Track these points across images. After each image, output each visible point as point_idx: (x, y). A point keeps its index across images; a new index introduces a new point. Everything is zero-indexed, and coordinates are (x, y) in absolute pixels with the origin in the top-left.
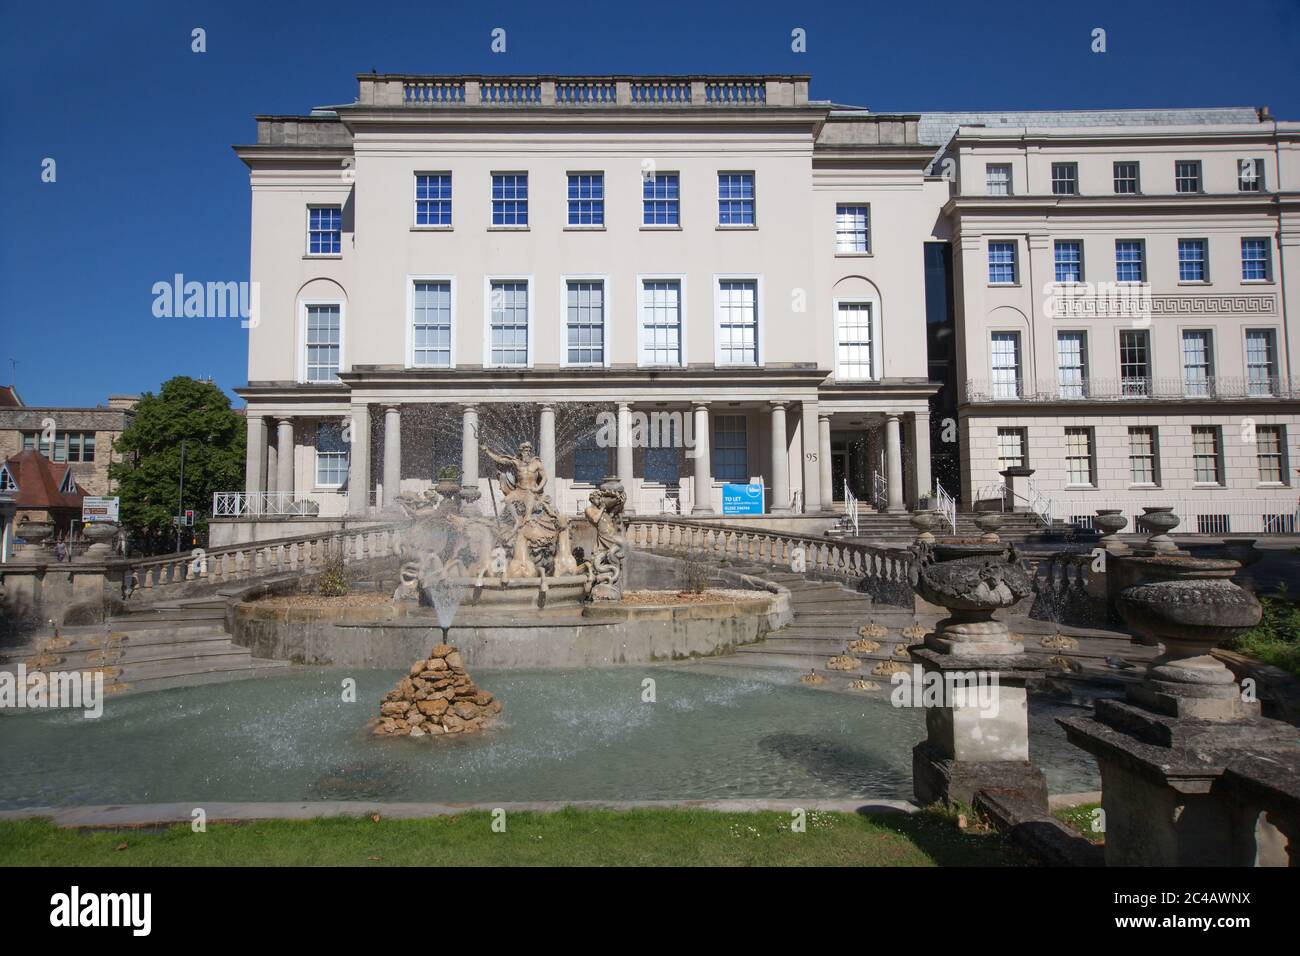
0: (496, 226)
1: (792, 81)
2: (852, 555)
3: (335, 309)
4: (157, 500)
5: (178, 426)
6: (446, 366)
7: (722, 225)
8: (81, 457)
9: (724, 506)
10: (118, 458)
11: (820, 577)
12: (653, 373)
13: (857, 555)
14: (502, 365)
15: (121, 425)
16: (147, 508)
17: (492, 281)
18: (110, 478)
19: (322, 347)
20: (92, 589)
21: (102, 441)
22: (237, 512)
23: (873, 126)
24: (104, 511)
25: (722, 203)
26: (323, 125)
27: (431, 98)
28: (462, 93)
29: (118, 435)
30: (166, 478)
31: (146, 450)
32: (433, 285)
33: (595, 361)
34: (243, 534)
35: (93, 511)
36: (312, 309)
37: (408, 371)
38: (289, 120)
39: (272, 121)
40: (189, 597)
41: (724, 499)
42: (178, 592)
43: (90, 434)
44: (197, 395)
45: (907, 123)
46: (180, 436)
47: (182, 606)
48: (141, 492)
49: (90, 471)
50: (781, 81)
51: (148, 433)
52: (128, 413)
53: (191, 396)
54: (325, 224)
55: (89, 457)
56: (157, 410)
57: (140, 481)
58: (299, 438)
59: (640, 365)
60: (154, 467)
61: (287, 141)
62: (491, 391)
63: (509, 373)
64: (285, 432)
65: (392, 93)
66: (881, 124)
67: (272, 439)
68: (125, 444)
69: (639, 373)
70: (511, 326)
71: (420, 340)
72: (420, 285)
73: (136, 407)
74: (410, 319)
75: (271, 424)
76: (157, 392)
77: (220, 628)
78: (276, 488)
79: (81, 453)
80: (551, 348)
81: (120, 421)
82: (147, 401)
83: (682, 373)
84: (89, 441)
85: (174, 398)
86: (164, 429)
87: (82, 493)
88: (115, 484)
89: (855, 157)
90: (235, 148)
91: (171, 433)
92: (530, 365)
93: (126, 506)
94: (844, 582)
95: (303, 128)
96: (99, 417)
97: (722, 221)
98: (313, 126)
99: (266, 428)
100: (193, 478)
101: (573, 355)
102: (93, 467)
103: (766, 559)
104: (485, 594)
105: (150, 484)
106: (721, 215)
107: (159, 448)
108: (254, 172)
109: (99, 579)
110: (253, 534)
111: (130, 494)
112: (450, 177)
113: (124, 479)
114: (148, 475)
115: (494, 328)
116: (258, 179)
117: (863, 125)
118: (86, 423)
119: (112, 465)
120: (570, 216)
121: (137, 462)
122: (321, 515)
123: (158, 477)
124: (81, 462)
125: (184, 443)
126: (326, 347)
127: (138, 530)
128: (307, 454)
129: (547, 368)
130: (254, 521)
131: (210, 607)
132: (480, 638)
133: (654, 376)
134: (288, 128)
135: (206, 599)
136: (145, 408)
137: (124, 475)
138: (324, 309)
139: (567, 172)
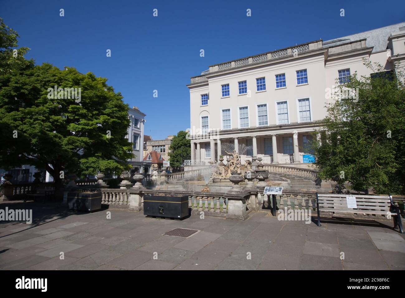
0: (240, 94)
1: (317, 42)
2: (312, 173)
3: (207, 117)
4: (177, 161)
5: (181, 143)
6: (229, 129)
7: (298, 85)
8: (163, 151)
9: (303, 161)
10: (170, 151)
11: (307, 179)
12: (280, 126)
13: (313, 173)
14: (242, 128)
15: (170, 143)
16: (176, 163)
17: (239, 108)
18: (168, 156)
19: (205, 126)
20: (163, 179)
21: (167, 147)
22: (189, 164)
23: (350, 45)
24: (167, 164)
25: (298, 79)
26: (203, 77)
27: (224, 67)
28: (231, 65)
29: (169, 146)
30: (179, 156)
31: (175, 149)
32: (226, 110)
33: (265, 124)
34: (190, 169)
35: (165, 164)
36: (203, 118)
37: (222, 131)
38: (197, 77)
39: (193, 78)
40: (178, 181)
41: (303, 159)
42: (176, 180)
43: (164, 146)
44: (185, 135)
45: (362, 42)
46: (182, 145)
47: (176, 182)
48: (174, 159)
49: (165, 154)
50: (313, 43)
51: (175, 145)
52: (171, 140)
53: (183, 135)
54: (205, 98)
55: (164, 151)
56: (176, 139)
57: (174, 156)
58: (201, 147)
59: (277, 124)
60: (176, 153)
61: (196, 82)
62: (241, 134)
63: (244, 130)
64: (198, 146)
65: (216, 69)
66: (352, 44)
67: (196, 148)
68: (171, 148)
69: (277, 127)
70: (244, 118)
71: (224, 123)
72: (223, 111)
73: (173, 139)
74: (222, 118)
75: (196, 144)
76: (177, 135)
77: (181, 186)
78: (197, 159)
79: (163, 150)
80: (254, 122)
81: (170, 142)
82: (175, 137)
83: (289, 125)
84: (164, 147)
85: (180, 136)
86: (178, 144)
87: (163, 160)
88: (169, 157)
89: (343, 56)
90: (187, 86)
91: (179, 145)
92: (249, 127)
93: (172, 162)
94: (312, 180)
95: (199, 78)
96: (166, 142)
97: (298, 83)
98: (201, 77)
99: (194, 145)
100: (184, 155)
101: (260, 124)
102: (165, 153)
103: (295, 175)
104: (222, 180)
105: (176, 157)
106: (298, 82)
107: (177, 148)
108: (190, 90)
109: (164, 177)
110: (192, 169)
111: (172, 160)
112: (229, 85)
113: (171, 156)
114: (175, 155)
115: (241, 119)
116: (191, 91)
117: (346, 46)
118: (163, 144)
119: (169, 153)
120: (257, 89)
121: (173, 152)
122: (206, 165)
123: (177, 155)
124: (163, 152)
125: (182, 147)
126: (206, 126)
127: (174, 168)
128: (203, 150)
129: (253, 127)
130: (192, 166)
131: (181, 183)
132: (220, 188)
133: (281, 127)
134: (197, 79)
135: (180, 181)
136: (174, 139)
137: (171, 155)
138: (205, 117)
139: (256, 79)
